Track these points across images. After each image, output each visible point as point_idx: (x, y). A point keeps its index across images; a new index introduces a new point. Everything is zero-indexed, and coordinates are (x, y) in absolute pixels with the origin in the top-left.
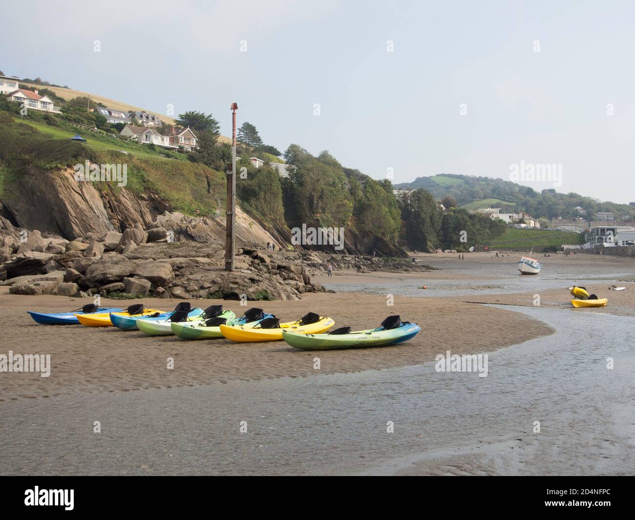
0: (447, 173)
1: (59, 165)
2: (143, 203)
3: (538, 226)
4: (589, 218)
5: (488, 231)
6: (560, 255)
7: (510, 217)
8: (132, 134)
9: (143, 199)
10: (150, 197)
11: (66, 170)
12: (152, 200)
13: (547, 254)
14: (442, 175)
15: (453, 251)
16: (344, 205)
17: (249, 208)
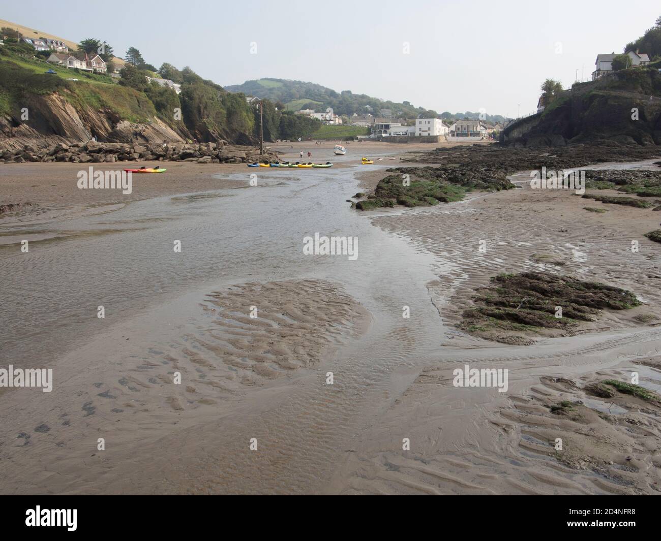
0: (269, 77)
1: (49, 92)
2: (102, 115)
3: (341, 122)
4: (375, 114)
5: (310, 127)
6: (356, 142)
7: (322, 115)
8: (58, 60)
9: (101, 112)
10: (105, 111)
11: (53, 95)
12: (106, 113)
13: (348, 142)
14: (266, 79)
15: (288, 141)
16: (220, 113)
17: (161, 116)
